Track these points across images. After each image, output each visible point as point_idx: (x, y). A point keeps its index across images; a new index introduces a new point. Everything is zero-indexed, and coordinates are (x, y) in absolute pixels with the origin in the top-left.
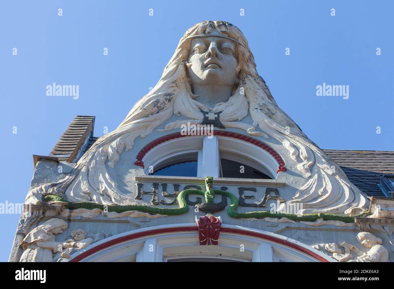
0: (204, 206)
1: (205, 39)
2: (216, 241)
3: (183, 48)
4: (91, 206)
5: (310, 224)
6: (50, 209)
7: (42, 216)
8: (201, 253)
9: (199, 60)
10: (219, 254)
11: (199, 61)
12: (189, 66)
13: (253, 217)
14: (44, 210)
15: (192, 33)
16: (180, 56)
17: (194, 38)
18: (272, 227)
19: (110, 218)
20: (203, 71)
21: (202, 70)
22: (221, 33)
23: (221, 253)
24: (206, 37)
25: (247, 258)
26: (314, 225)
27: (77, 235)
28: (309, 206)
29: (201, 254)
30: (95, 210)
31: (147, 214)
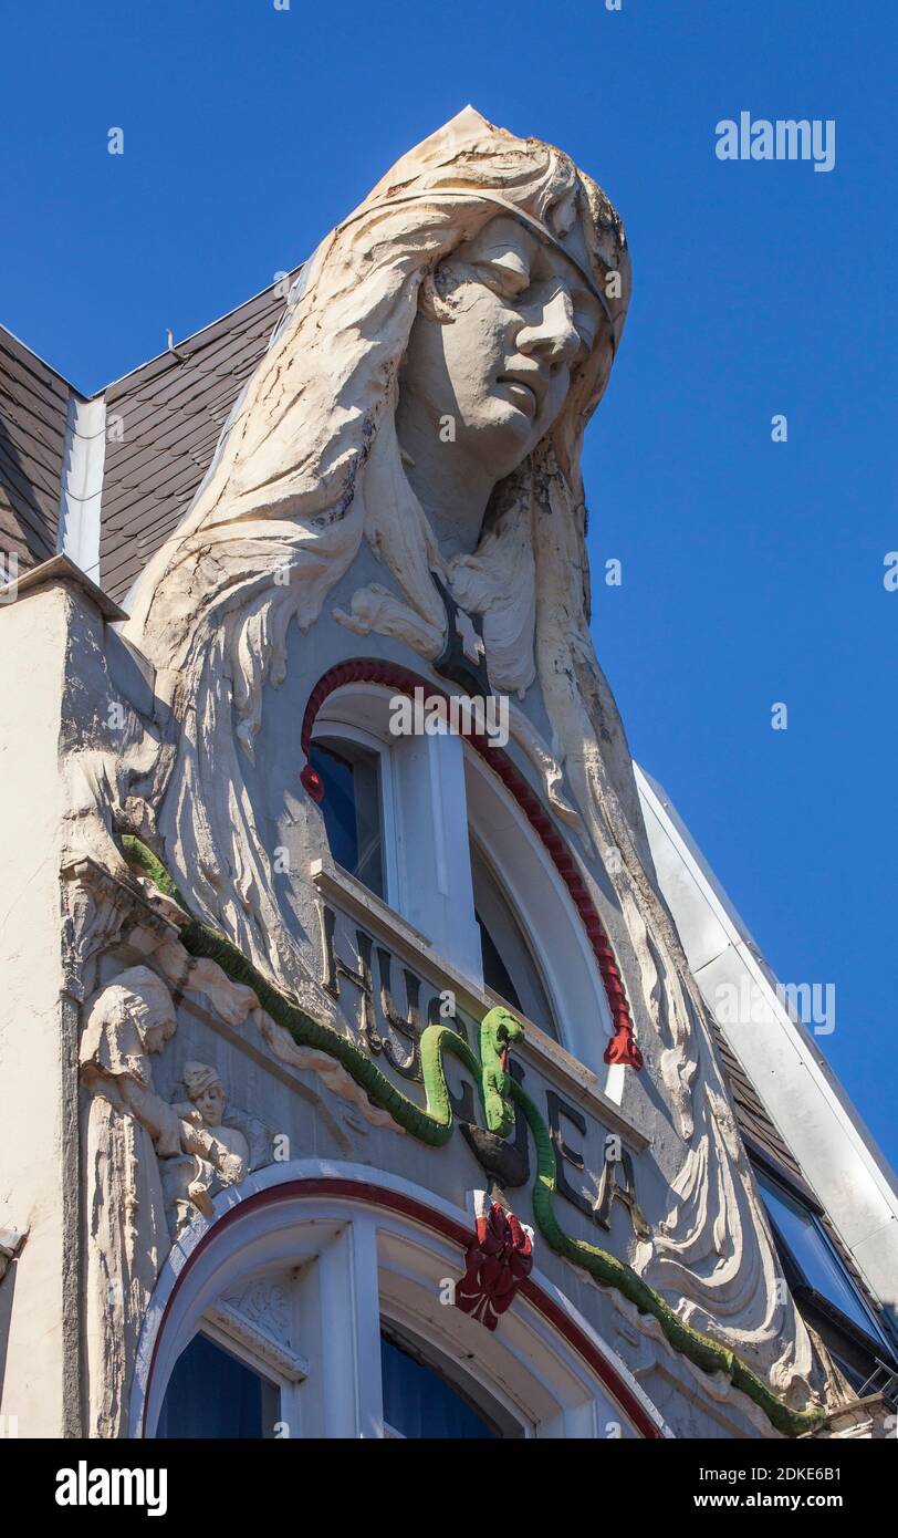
0: (492, 1149)
1: (544, 249)
2: (496, 1314)
3: (455, 222)
4: (240, 971)
5: (704, 1384)
6: (152, 924)
7: (117, 938)
8: (431, 1321)
9: (492, 331)
10: (467, 1353)
11: (492, 340)
12: (439, 315)
13: (586, 1267)
14: (132, 914)
15: (513, 186)
16: (430, 245)
17: (508, 215)
18: (628, 1342)
19: (275, 1055)
20: (488, 393)
21: (486, 387)
22: (594, 262)
23: (474, 1352)
24: (551, 246)
25: (528, 1412)
26: (712, 1393)
27: (207, 1098)
28: (697, 1294)
29: (429, 1324)
30: (244, 990)
31: (363, 1094)
